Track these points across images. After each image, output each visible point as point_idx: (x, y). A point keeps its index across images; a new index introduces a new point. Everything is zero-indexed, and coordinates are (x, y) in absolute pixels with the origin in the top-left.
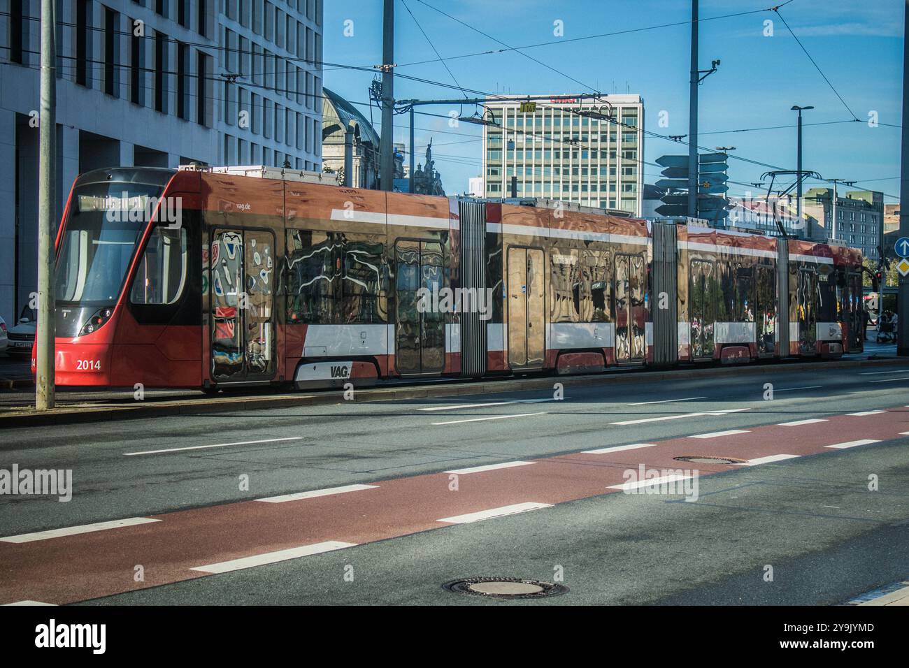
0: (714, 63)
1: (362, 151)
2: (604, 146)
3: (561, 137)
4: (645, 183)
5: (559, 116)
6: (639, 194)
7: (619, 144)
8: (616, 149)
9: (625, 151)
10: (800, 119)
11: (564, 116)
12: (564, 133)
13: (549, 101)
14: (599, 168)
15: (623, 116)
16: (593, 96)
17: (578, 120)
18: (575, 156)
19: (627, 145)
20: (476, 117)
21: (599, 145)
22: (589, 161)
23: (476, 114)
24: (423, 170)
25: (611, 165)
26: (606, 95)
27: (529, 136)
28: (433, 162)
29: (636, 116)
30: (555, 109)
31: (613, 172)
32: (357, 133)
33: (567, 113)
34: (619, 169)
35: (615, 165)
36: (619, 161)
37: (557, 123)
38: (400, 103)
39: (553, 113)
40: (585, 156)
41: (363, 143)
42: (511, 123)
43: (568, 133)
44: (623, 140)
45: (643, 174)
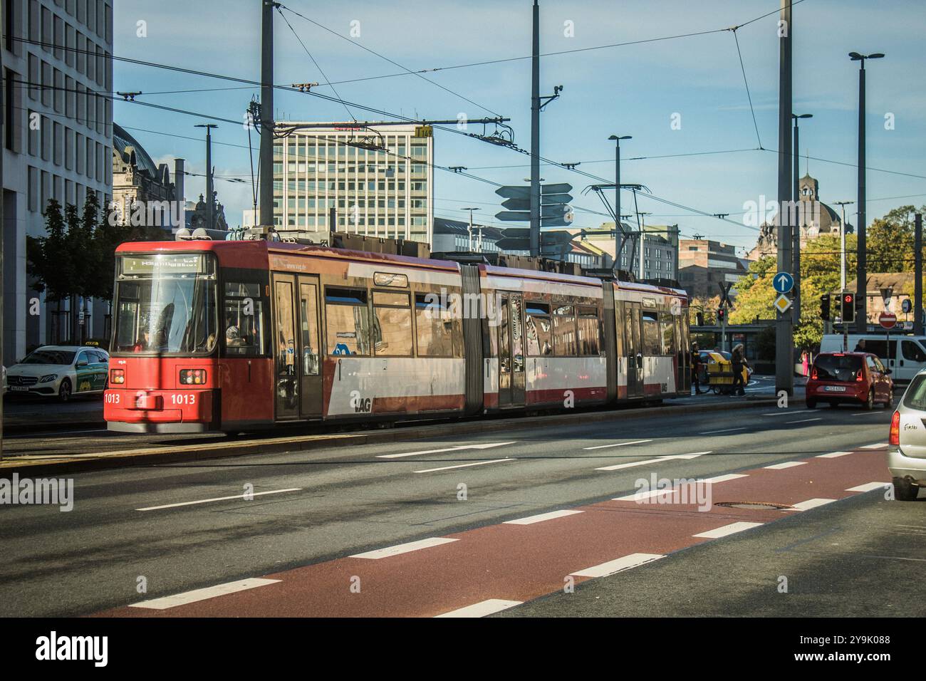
0: (556, 89)
3: (347, 166)
4: (435, 216)
6: (430, 228)
7: (407, 175)
8: (404, 180)
9: (414, 183)
10: (618, 149)
12: (349, 162)
13: (333, 129)
14: (386, 200)
15: (412, 145)
16: (495, 121)
18: (361, 187)
19: (416, 176)
22: (376, 192)
24: (205, 201)
25: (399, 197)
26: (509, 120)
27: (312, 166)
28: (216, 193)
29: (425, 145)
31: (401, 204)
32: (133, 162)
34: (408, 201)
35: (404, 197)
36: (408, 192)
38: (281, 126)
40: (371, 187)
42: (292, 153)
43: (354, 162)
44: (412, 171)
45: (433, 208)
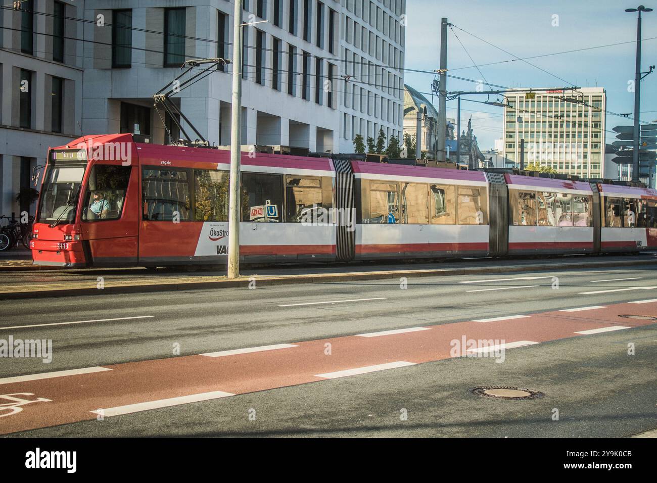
0: (651, 67)
1: (428, 123)
2: (580, 120)
3: (553, 114)
4: (606, 143)
5: (552, 101)
6: (602, 151)
7: (590, 119)
8: (588, 122)
9: (593, 123)
11: (555, 101)
12: (555, 112)
13: (546, 92)
14: (577, 134)
15: (593, 101)
16: (572, 89)
17: (564, 104)
18: (562, 126)
19: (595, 119)
20: (498, 102)
21: (577, 119)
22: (571, 129)
23: (498, 100)
24: (466, 135)
25: (584, 132)
26: (580, 88)
27: (532, 114)
28: (472, 130)
29: (601, 101)
30: (549, 97)
31: (586, 136)
32: (425, 112)
33: (557, 100)
34: (589, 134)
35: (587, 132)
36: (590, 129)
37: (551, 106)
38: (450, 93)
39: (548, 99)
40: (568, 126)
41: (429, 118)
42: (521, 106)
43: (558, 112)
44: (593, 116)
45: (605, 138)
